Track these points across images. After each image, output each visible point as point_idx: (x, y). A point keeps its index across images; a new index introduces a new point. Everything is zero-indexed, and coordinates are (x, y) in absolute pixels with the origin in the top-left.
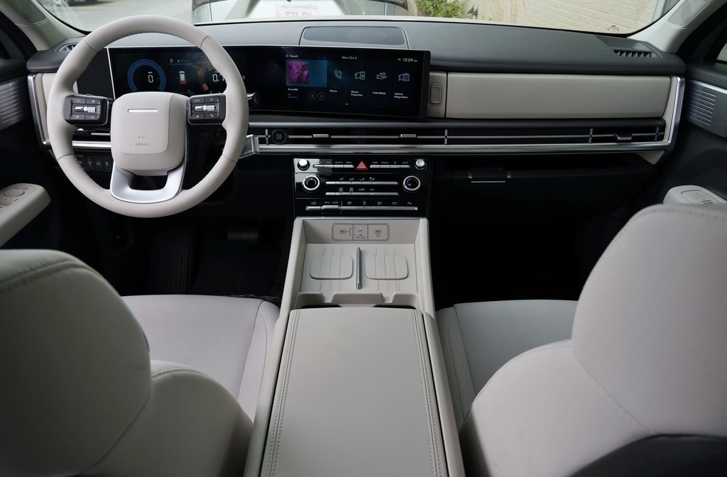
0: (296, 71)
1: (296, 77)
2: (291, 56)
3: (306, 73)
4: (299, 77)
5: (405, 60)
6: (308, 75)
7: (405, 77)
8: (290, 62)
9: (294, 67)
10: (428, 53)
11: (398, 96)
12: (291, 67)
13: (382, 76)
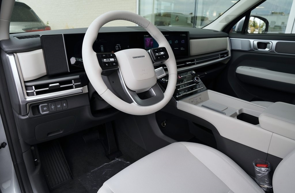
0: (148, 42)
1: (148, 45)
2: (146, 36)
3: (152, 42)
4: (149, 45)
5: (183, 35)
6: (153, 43)
7: (183, 41)
8: (146, 38)
9: (147, 40)
10: (189, 32)
11: (182, 49)
12: (146, 41)
13: (177, 42)
